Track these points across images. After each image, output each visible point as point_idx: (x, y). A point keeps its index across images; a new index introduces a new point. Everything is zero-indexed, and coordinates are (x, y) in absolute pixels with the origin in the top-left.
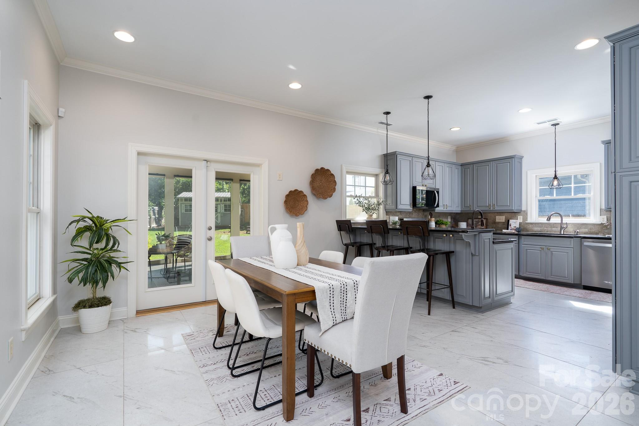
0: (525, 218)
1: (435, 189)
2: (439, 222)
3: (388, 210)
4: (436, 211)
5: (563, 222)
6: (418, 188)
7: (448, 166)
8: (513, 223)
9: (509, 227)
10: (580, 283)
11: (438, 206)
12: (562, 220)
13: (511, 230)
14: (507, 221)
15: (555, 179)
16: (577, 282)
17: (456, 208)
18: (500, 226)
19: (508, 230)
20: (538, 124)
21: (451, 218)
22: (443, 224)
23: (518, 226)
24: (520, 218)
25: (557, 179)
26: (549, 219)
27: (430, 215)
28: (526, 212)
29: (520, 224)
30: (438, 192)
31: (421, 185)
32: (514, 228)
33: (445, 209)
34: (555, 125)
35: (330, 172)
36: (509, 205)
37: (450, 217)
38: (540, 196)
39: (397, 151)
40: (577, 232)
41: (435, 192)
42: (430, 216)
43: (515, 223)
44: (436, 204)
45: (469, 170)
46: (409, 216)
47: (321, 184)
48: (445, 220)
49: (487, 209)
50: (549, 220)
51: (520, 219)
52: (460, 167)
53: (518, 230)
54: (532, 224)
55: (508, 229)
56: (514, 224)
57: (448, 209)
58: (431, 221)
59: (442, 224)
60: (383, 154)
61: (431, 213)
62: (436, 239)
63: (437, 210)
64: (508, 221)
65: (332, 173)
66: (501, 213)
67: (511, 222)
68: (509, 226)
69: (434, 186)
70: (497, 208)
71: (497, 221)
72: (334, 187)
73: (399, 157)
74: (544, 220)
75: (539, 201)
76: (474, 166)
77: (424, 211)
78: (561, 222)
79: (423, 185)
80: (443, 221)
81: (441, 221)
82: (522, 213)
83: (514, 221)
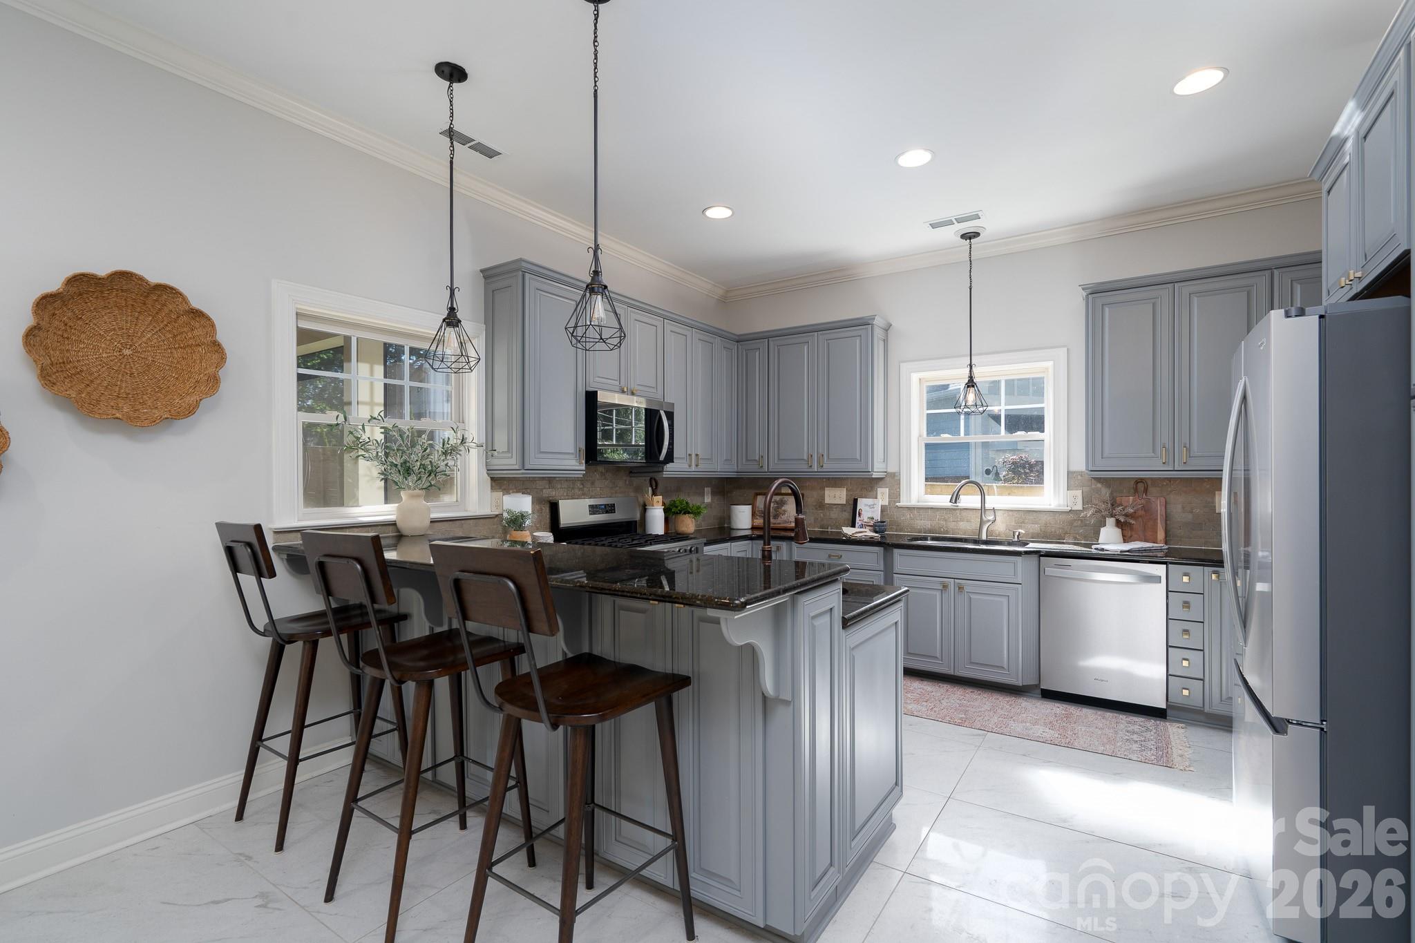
0: (894, 496)
1: (661, 404)
2: (677, 507)
3: (498, 474)
4: (665, 475)
5: (986, 505)
6: (602, 397)
7: (702, 337)
8: (867, 508)
9: (858, 519)
10: (1037, 683)
11: (670, 458)
12: (983, 501)
13: (862, 526)
14: (852, 502)
15: (968, 387)
16: (1031, 681)
17: (720, 465)
18: (834, 514)
19: (855, 527)
20: (934, 226)
21: (713, 493)
22: (689, 513)
23: (878, 517)
24: (883, 494)
25: (973, 386)
26: (955, 498)
27: (651, 486)
28: (896, 478)
29: (883, 509)
30: (670, 416)
31: (617, 389)
32: (869, 520)
33: (693, 468)
34: (969, 236)
35: (184, 299)
36: (858, 457)
37: (709, 489)
38: (928, 434)
39: (525, 257)
40: (1017, 534)
41: (662, 413)
42: (650, 489)
43: (872, 506)
44: (664, 451)
45: (757, 353)
46: (580, 489)
47: (127, 352)
48: (693, 501)
49: (804, 467)
50: (956, 502)
51: (883, 496)
52: (736, 347)
53: (878, 527)
54: (910, 509)
55: (853, 525)
56: (870, 509)
57: (702, 467)
58: (653, 505)
59: (685, 513)
60: (482, 271)
61: (655, 480)
62: (621, 612)
63: (671, 469)
64: (855, 501)
65: (195, 303)
66: (835, 481)
67: (863, 504)
68: (857, 515)
69: (659, 396)
70: (828, 466)
71: (828, 500)
72: (211, 370)
73: (531, 282)
74: (942, 500)
75: (928, 446)
76: (771, 343)
77: (631, 472)
78: (980, 506)
79: (623, 392)
80: (687, 503)
81: (681, 502)
82: (888, 479)
83: (869, 501)
